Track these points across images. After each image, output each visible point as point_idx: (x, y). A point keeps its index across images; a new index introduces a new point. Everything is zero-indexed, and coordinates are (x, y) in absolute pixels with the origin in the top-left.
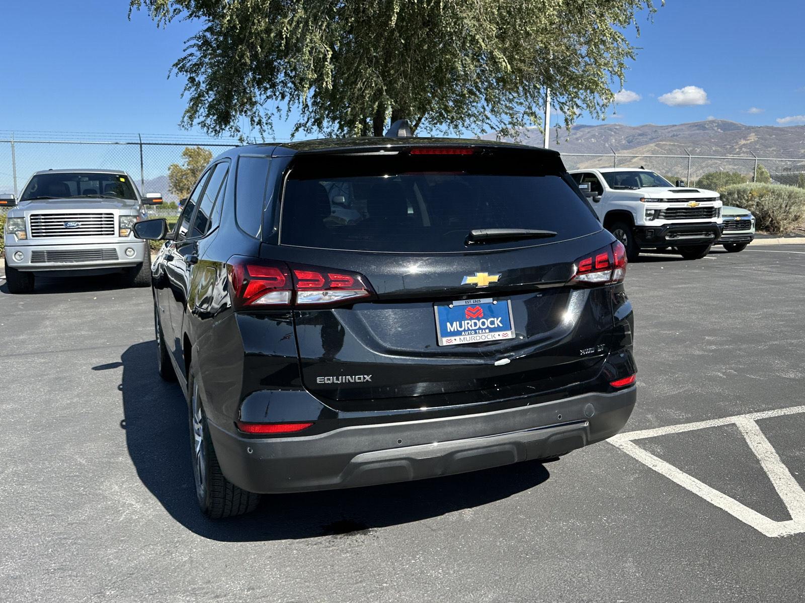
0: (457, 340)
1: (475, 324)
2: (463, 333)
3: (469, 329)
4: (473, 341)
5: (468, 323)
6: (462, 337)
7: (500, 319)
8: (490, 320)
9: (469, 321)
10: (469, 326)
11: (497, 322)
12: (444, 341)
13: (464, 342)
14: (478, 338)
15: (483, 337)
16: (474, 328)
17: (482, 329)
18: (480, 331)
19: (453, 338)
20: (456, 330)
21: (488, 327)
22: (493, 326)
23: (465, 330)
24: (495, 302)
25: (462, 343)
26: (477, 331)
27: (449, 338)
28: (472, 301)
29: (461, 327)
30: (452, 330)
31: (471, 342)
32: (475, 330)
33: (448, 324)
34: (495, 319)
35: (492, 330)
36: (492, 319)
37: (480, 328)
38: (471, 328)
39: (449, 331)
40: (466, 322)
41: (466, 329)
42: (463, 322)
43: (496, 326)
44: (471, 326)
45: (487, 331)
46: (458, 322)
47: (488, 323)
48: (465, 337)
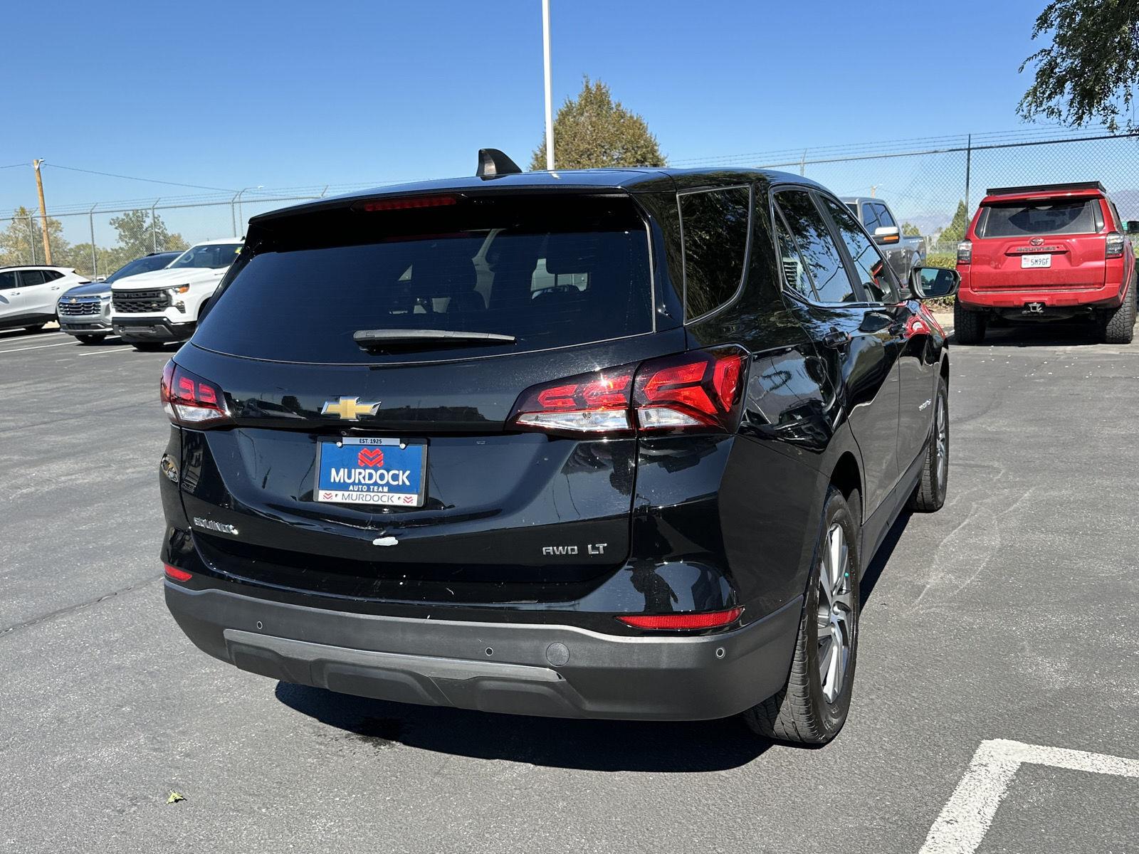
0: (338, 497)
1: (371, 476)
2: (351, 488)
3: (360, 483)
4: (361, 502)
5: (360, 474)
6: (346, 493)
7: (408, 472)
8: (392, 472)
9: (362, 471)
10: (361, 477)
11: (403, 478)
12: (322, 496)
13: (347, 501)
14: (368, 498)
15: (376, 498)
16: (367, 481)
17: (379, 485)
18: (376, 488)
19: (334, 493)
20: (342, 481)
21: (388, 484)
22: (396, 483)
23: (354, 484)
24: (403, 446)
25: (344, 501)
26: (372, 487)
27: (328, 492)
28: (369, 441)
29: (349, 477)
30: (337, 480)
31: (357, 502)
32: (368, 485)
33: (333, 471)
34: (401, 472)
35: (393, 489)
36: (396, 472)
37: (376, 484)
38: (363, 481)
39: (332, 481)
40: (358, 471)
41: (357, 481)
42: (353, 470)
43: (401, 483)
44: (364, 478)
45: (386, 489)
46: (346, 470)
47: (388, 477)
48: (351, 493)
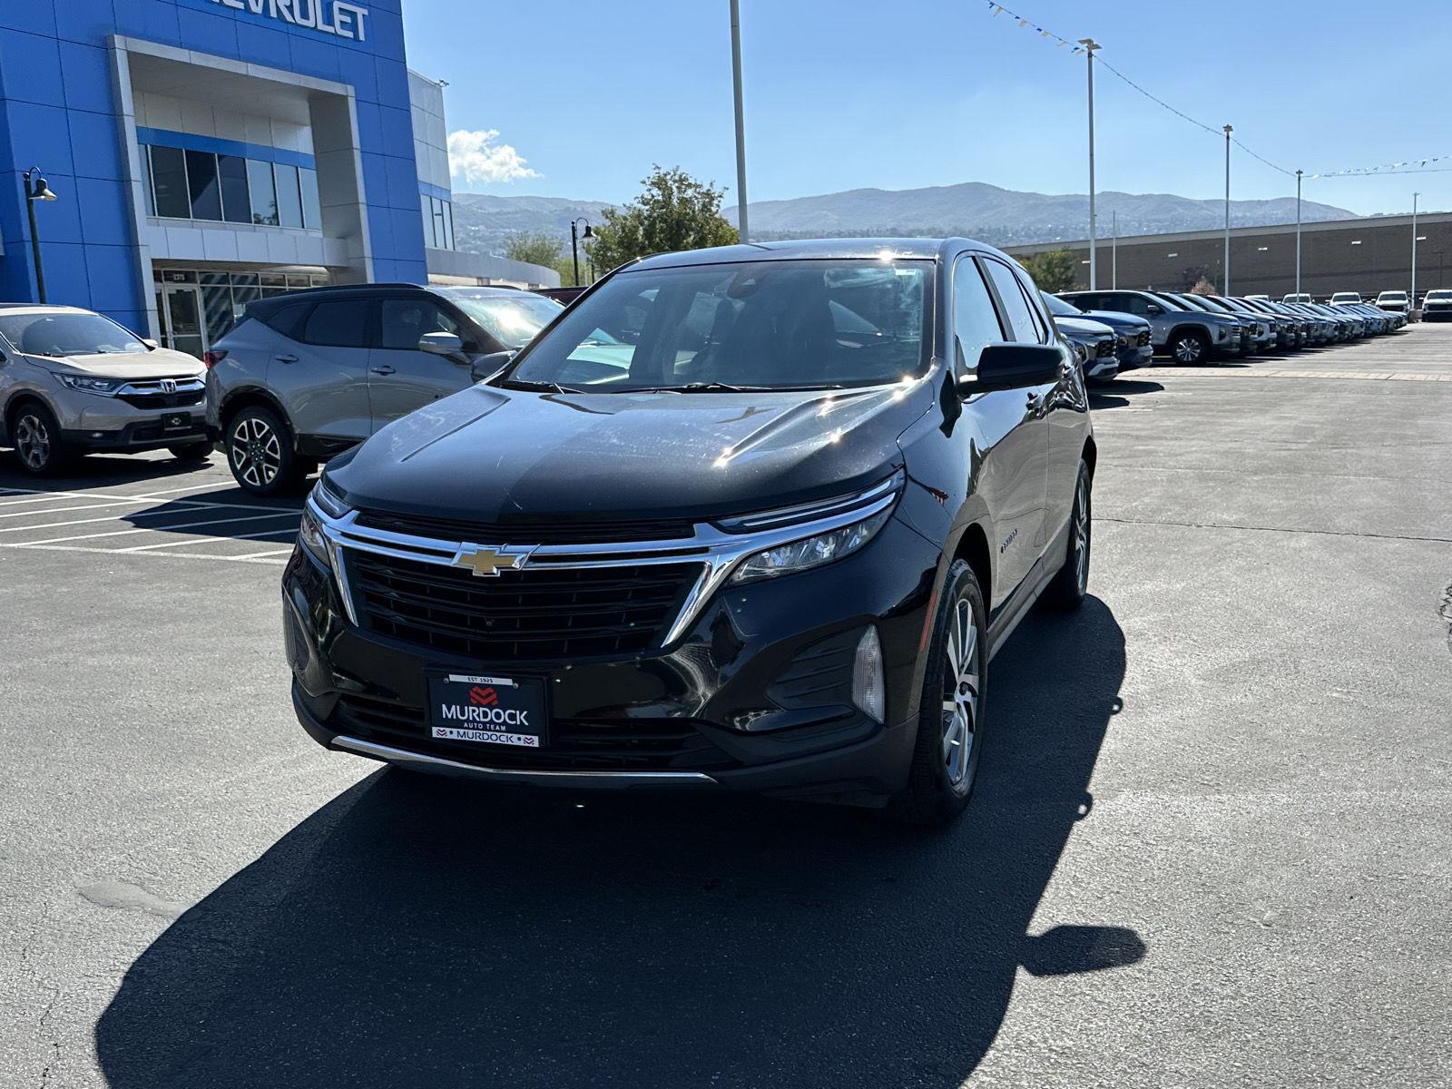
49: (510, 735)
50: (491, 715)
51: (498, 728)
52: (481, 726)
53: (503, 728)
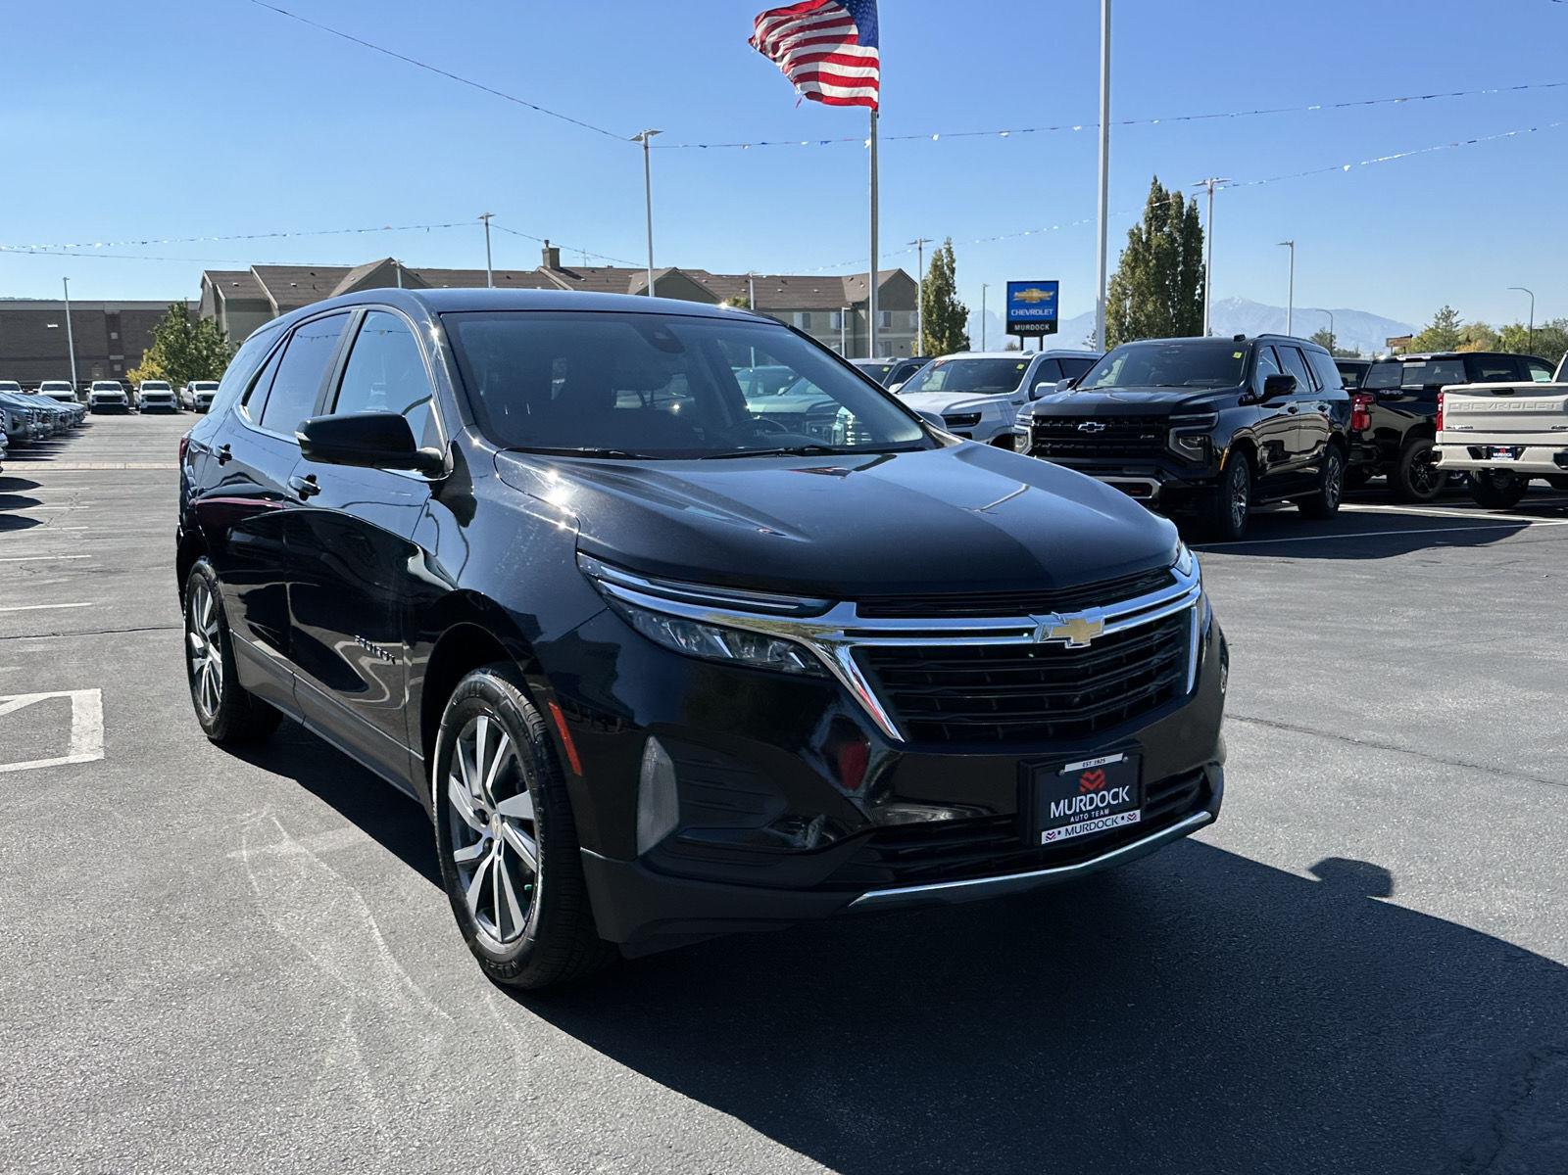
49: (1114, 817)
50: (1097, 800)
51: (1102, 813)
52: (1086, 816)
53: (1107, 812)
